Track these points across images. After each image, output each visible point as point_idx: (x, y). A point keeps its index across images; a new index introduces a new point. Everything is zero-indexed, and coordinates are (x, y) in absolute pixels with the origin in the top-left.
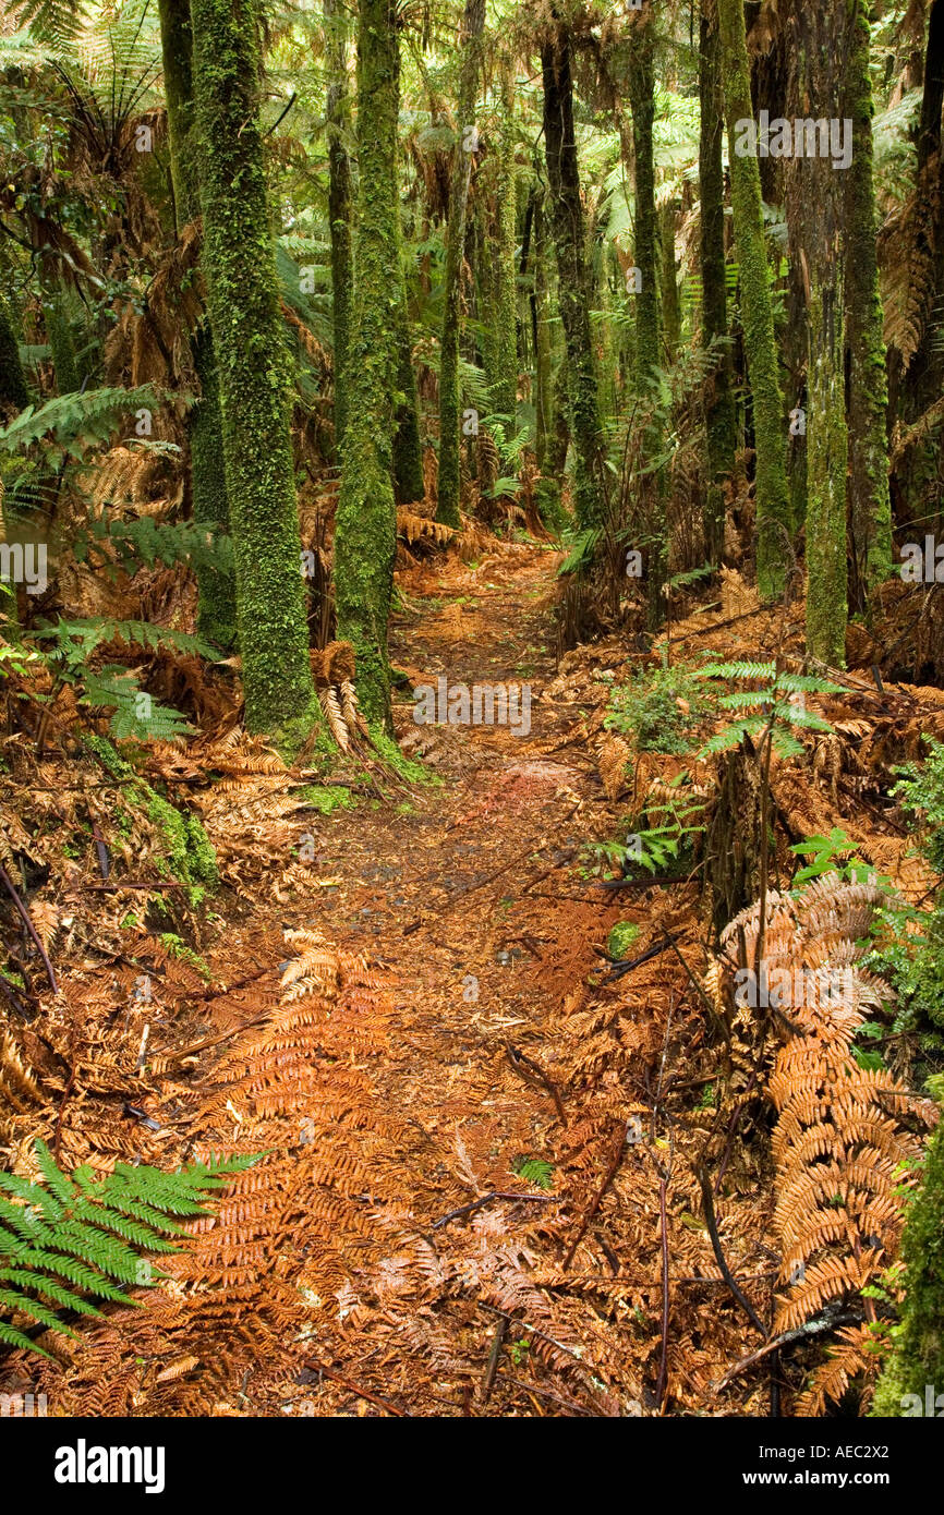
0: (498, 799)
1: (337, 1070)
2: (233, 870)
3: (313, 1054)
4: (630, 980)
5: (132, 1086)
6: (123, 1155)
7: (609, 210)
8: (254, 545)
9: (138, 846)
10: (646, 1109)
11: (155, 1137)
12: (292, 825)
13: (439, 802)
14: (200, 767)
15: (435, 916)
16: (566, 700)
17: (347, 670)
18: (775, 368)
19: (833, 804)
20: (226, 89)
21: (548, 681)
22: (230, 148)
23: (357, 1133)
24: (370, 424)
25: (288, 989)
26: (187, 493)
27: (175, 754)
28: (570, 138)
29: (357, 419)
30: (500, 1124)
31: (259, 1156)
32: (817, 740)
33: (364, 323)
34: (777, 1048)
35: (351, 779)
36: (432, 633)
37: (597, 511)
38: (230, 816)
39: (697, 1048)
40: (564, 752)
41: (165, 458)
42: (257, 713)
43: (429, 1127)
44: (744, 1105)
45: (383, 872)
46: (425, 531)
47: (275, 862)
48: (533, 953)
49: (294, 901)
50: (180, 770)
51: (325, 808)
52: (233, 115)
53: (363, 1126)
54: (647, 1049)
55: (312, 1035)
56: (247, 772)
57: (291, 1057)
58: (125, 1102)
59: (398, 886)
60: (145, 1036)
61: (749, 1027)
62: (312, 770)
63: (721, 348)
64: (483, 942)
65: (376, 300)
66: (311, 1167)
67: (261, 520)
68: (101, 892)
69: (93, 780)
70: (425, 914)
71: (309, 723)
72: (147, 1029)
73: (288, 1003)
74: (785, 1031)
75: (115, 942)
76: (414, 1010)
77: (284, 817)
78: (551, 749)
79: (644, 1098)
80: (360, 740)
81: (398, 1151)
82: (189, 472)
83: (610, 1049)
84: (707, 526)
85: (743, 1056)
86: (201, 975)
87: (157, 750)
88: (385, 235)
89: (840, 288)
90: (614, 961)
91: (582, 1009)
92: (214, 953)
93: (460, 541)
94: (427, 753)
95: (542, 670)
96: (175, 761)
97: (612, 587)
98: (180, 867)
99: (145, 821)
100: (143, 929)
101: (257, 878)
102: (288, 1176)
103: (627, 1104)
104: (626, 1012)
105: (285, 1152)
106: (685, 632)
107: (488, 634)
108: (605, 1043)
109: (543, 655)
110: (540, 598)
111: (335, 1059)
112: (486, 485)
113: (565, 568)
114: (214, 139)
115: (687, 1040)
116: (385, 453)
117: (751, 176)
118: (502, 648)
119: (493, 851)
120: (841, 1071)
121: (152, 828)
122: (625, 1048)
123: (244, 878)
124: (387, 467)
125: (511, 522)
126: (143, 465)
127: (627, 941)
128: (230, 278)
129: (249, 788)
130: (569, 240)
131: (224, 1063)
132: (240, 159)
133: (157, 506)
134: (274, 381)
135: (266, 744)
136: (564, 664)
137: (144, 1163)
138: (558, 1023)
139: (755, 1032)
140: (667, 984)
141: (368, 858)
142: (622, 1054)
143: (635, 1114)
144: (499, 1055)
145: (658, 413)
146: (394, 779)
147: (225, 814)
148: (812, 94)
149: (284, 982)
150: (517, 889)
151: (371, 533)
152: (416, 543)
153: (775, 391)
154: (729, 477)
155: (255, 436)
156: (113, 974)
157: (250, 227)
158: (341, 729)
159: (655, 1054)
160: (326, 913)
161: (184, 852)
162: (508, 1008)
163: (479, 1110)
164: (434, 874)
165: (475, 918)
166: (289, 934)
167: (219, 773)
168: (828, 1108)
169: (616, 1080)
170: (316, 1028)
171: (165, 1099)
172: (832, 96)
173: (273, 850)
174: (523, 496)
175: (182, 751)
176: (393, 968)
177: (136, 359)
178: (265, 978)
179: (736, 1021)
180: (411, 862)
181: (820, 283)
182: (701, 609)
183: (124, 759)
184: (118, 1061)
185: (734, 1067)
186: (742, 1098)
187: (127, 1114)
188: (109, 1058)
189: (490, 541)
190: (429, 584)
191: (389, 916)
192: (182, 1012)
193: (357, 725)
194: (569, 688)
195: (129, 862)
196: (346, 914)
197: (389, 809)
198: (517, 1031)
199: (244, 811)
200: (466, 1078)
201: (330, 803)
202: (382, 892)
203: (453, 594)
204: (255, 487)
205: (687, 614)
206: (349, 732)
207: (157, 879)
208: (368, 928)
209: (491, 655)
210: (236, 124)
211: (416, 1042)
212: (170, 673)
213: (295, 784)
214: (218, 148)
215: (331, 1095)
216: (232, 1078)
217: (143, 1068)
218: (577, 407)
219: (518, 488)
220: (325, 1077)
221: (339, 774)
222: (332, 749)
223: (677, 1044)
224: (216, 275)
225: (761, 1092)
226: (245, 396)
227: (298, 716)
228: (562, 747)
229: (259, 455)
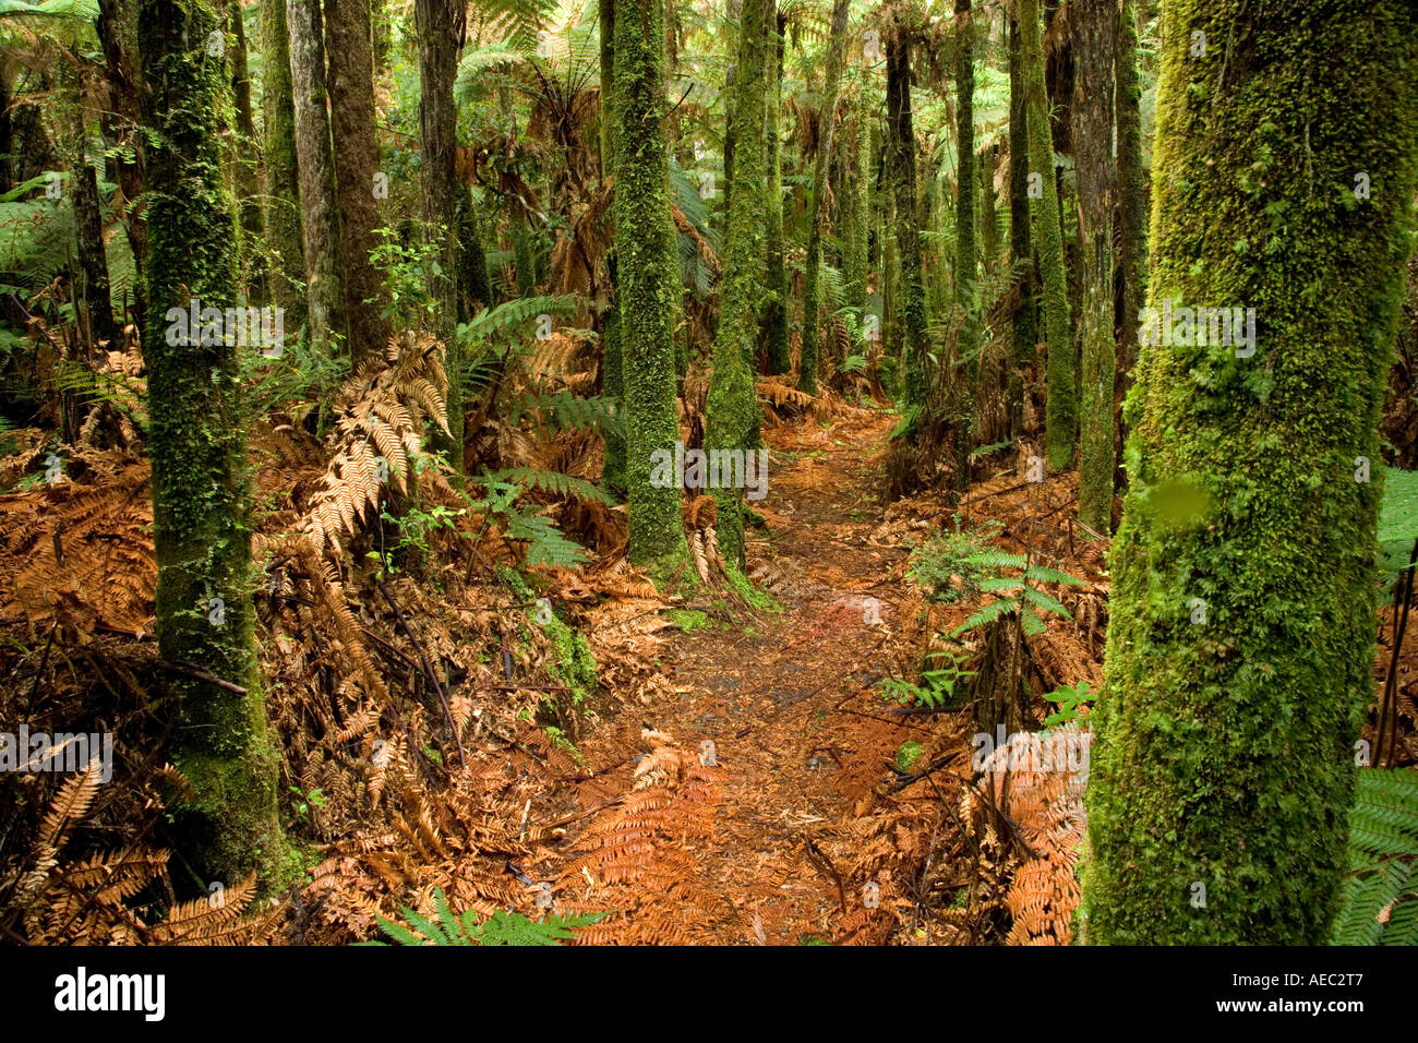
0: (824, 626)
1: (672, 849)
2: (609, 675)
3: (654, 834)
4: (910, 792)
5: (513, 848)
6: (501, 903)
7: (942, 154)
8: (642, 421)
9: (535, 655)
10: (910, 905)
11: (527, 890)
12: (659, 641)
13: (777, 627)
14: (592, 590)
15: (763, 724)
16: (888, 543)
17: (710, 518)
18: (1064, 286)
19: (1089, 652)
20: (636, 88)
21: (875, 526)
22: (637, 128)
23: (680, 903)
24: (736, 328)
25: (639, 779)
26: (600, 372)
27: (574, 578)
28: (907, 106)
29: (727, 324)
30: (793, 906)
31: (603, 915)
32: (1078, 598)
33: (735, 252)
34: (1017, 866)
35: (709, 605)
36: (788, 481)
37: (922, 390)
38: (611, 630)
39: (956, 856)
40: (882, 588)
41: (588, 342)
42: (638, 549)
43: (737, 903)
44: (986, 911)
45: (726, 684)
46: (789, 398)
47: (642, 670)
48: (837, 761)
49: (654, 703)
50: (576, 592)
51: (686, 628)
52: (640, 106)
53: (686, 897)
54: (916, 854)
55: (655, 818)
56: (628, 595)
57: (636, 835)
58: (506, 861)
59: (737, 696)
60: (527, 808)
61: (994, 848)
62: (679, 597)
63: (1021, 268)
64: (798, 749)
65: (745, 234)
66: (641, 928)
67: (647, 402)
68: (504, 691)
69: (504, 602)
70: (755, 722)
71: (678, 559)
72: (529, 803)
73: (638, 791)
74: (1024, 853)
75: (512, 731)
76: (737, 803)
77: (653, 633)
78: (871, 585)
79: (910, 895)
80: (717, 574)
81: (711, 921)
82: (602, 355)
83: (885, 852)
84: (1008, 405)
85: (989, 871)
86: (574, 762)
87: (560, 575)
88: (754, 187)
89: (1109, 234)
90: (900, 774)
91: (869, 814)
92: (588, 743)
93: (816, 406)
94: (772, 584)
95: (872, 516)
96: (574, 584)
97: (931, 452)
98: (567, 673)
99: (541, 637)
100: (533, 722)
101: (628, 682)
102: (623, 934)
103: (895, 899)
104: (903, 821)
105: (623, 914)
106: (986, 492)
107: (832, 483)
108: (883, 846)
109: (874, 503)
110: (877, 455)
111: (670, 839)
112: (839, 362)
113: (895, 434)
114: (625, 123)
115: (949, 849)
116: (748, 351)
117: (1045, 140)
118: (842, 496)
119: (815, 670)
120: (1065, 892)
121: (546, 642)
122: (898, 851)
123: (617, 682)
124: (749, 362)
125: (858, 391)
126: (571, 347)
127: (911, 757)
128: (632, 221)
129: (628, 609)
130: (904, 182)
131: (585, 835)
132: (644, 136)
133: (580, 377)
134: (662, 297)
135: (644, 574)
136: (889, 513)
137: (516, 911)
138: (850, 823)
139: (999, 852)
140: (938, 799)
141: (713, 671)
142: (896, 857)
143: (901, 907)
144: (800, 846)
145: (971, 317)
146: (742, 606)
147: (608, 628)
148: (1086, 88)
149: (638, 772)
150: (830, 705)
151: (734, 412)
152: (781, 406)
153: (1063, 304)
154: (1030, 365)
155: (646, 338)
156: (508, 756)
157: (649, 184)
158: (703, 564)
159: (922, 859)
160: (677, 716)
161: (570, 661)
162: (811, 807)
163: (779, 892)
164: (766, 688)
165: (794, 728)
166: (645, 733)
167: (606, 595)
168: (1052, 922)
169: (888, 878)
170: (658, 813)
171: (537, 860)
172: (1101, 91)
173: (642, 660)
174: (869, 370)
175: (579, 576)
176: (724, 766)
177: (567, 272)
178: (624, 767)
179: (983, 843)
180: (749, 676)
181: (1093, 229)
182: (1001, 473)
183: (530, 587)
184: (505, 826)
185: (981, 879)
186: (985, 905)
187: (508, 870)
188: (499, 824)
189: (839, 406)
190: (789, 440)
191: (727, 721)
192: (558, 790)
193: (716, 561)
194: (891, 533)
195: (527, 668)
196: (693, 717)
197: (737, 631)
198: (817, 827)
199: (623, 627)
200: (772, 864)
201: (690, 624)
202: (722, 701)
203: (808, 449)
204: (644, 377)
205: (989, 477)
206: (709, 567)
207: (547, 682)
208: (709, 731)
209: (833, 502)
210: (642, 112)
211: (735, 830)
212: (579, 509)
213: (663, 607)
214: (628, 129)
215: (664, 869)
216: (590, 848)
217: (522, 835)
218: (908, 308)
219: (865, 364)
220: (661, 853)
221: (700, 601)
222: (695, 581)
223: (941, 851)
224: (622, 219)
225: (1001, 902)
226: (640, 308)
227: (671, 553)
228: (881, 583)
229: (648, 353)
